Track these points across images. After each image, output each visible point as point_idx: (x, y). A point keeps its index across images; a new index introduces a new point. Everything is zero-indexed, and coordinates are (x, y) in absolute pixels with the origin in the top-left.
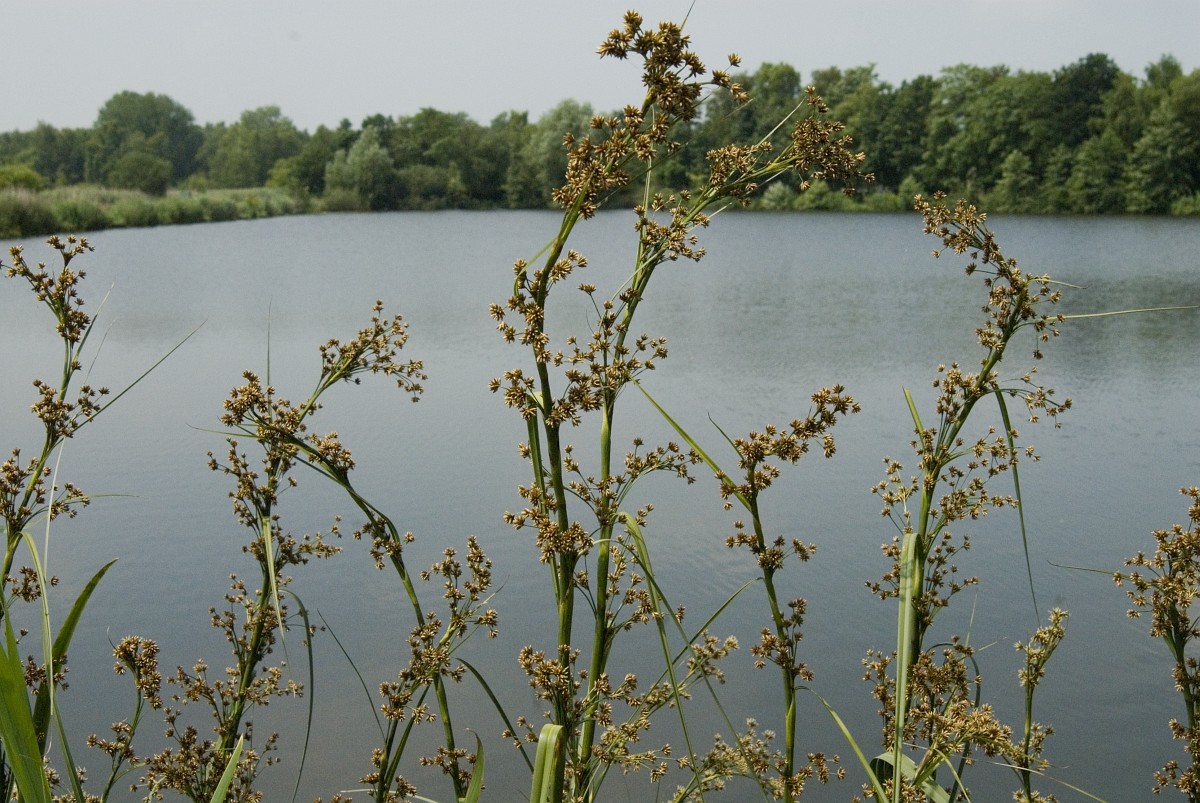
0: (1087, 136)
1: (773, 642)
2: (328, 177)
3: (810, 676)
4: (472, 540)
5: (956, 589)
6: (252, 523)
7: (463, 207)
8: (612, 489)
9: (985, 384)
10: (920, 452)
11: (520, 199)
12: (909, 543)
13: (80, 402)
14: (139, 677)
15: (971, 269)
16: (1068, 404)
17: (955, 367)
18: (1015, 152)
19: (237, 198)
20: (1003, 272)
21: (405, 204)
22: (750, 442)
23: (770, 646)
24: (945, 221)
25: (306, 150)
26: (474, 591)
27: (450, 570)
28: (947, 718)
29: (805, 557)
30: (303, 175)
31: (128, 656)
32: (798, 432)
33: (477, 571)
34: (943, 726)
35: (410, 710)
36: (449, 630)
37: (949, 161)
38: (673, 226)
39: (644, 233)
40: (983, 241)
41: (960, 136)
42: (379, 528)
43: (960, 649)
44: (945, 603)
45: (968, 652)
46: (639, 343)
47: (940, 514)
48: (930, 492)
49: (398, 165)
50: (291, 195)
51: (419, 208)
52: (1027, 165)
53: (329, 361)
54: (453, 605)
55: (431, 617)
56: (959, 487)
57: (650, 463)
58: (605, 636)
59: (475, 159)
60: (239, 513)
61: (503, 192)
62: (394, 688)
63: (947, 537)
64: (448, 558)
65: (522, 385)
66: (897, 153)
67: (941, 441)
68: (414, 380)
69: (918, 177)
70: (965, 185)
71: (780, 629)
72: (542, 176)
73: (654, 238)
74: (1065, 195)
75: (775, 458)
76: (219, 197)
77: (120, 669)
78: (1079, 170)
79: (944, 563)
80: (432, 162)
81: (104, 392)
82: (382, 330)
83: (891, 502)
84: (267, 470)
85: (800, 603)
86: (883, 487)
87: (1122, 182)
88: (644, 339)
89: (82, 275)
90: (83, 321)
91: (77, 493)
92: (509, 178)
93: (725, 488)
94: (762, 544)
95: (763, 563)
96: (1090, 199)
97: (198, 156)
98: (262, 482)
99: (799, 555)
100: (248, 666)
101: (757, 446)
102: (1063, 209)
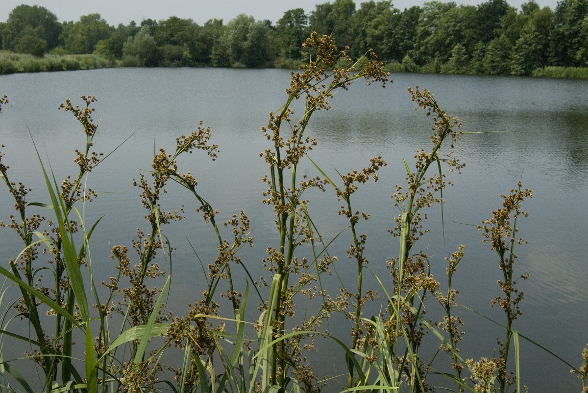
0: (493, 38)
1: (354, 249)
2: (124, 49)
3: (367, 262)
4: (242, 212)
5: (422, 234)
6: (148, 207)
7: (190, 66)
8: (296, 193)
9: (434, 157)
10: (409, 183)
11: (218, 63)
12: (404, 217)
13: (92, 158)
14: (120, 260)
15: (428, 114)
16: (464, 165)
17: (423, 150)
18: (458, 44)
19: (79, 59)
20: (440, 116)
21: (162, 64)
22: (348, 176)
23: (353, 251)
24: (419, 97)
25: (114, 36)
26: (244, 230)
27: (234, 223)
28: (417, 278)
29: (366, 219)
30: (112, 48)
31: (116, 252)
32: (365, 173)
33: (244, 223)
34: (415, 281)
35: (219, 274)
36: (234, 244)
37: (426, 48)
38: (319, 97)
39: (309, 100)
40: (433, 103)
41: (432, 36)
42: (206, 208)
43: (422, 255)
44: (417, 239)
45: (425, 257)
46: (306, 140)
47: (416, 206)
48: (413, 197)
49: (159, 45)
50: (106, 58)
51: (169, 66)
52: (464, 50)
53: (180, 144)
54: (236, 235)
55: (225, 242)
56: (423, 195)
57: (310, 184)
58: (292, 247)
59: (197, 42)
60: (143, 203)
61: (210, 59)
62: (213, 267)
63: (419, 214)
64: (234, 218)
65: (270, 155)
66: (401, 44)
67: (417, 178)
68: (214, 152)
69: (411, 56)
70: (434, 60)
71: (357, 245)
72: (229, 51)
73: (312, 102)
74: (481, 65)
75: (357, 182)
76: (70, 58)
77: (113, 257)
78: (488, 54)
79: (417, 224)
80: (175, 43)
81: (101, 154)
82: (202, 132)
83: (398, 201)
84: (155, 187)
85: (364, 236)
86: (395, 196)
87: (509, 60)
88: (308, 138)
89: (93, 110)
90: (94, 128)
91: (93, 192)
92: (213, 52)
93: (338, 193)
94: (351, 214)
95: (351, 221)
96: (494, 68)
97: (59, 38)
98: (153, 191)
99: (364, 218)
100: (145, 264)
101: (350, 178)
102: (481, 72)
